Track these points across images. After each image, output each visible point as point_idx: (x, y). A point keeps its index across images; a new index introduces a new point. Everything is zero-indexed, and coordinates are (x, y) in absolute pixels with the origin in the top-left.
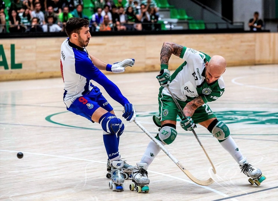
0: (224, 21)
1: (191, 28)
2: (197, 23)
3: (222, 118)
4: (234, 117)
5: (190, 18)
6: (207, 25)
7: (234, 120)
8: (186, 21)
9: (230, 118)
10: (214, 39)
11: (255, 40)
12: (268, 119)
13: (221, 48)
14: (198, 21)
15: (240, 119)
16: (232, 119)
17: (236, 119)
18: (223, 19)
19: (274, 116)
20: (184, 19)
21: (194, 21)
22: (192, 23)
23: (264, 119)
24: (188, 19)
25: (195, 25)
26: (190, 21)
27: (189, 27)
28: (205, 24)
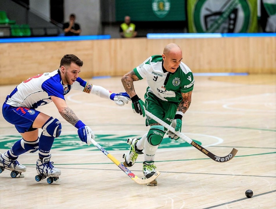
0: (53, 26)
1: (14, 34)
2: (21, 29)
3: (60, 143)
4: (75, 143)
5: (12, 22)
6: (34, 30)
7: (75, 146)
8: (7, 25)
9: (70, 144)
10: (43, 47)
11: (92, 48)
12: (116, 144)
13: (52, 58)
14: (22, 26)
15: (81, 145)
16: (72, 145)
17: (78, 145)
18: (51, 22)
19: (123, 140)
20: (4, 24)
21: (16, 26)
22: (15, 29)
23: (111, 144)
24: (9, 24)
25: (19, 31)
26: (12, 26)
27: (11, 32)
28: (31, 29)
